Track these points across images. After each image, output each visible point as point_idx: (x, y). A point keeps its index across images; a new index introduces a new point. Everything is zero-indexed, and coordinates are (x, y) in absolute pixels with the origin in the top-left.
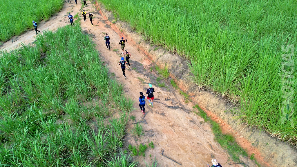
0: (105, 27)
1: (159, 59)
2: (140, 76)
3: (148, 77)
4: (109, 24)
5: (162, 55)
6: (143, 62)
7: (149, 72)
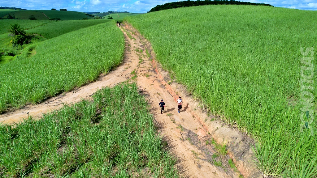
0: (160, 86)
1: (216, 132)
2: (193, 149)
3: (202, 152)
4: (164, 84)
5: (220, 128)
6: (197, 132)
7: (204, 145)
